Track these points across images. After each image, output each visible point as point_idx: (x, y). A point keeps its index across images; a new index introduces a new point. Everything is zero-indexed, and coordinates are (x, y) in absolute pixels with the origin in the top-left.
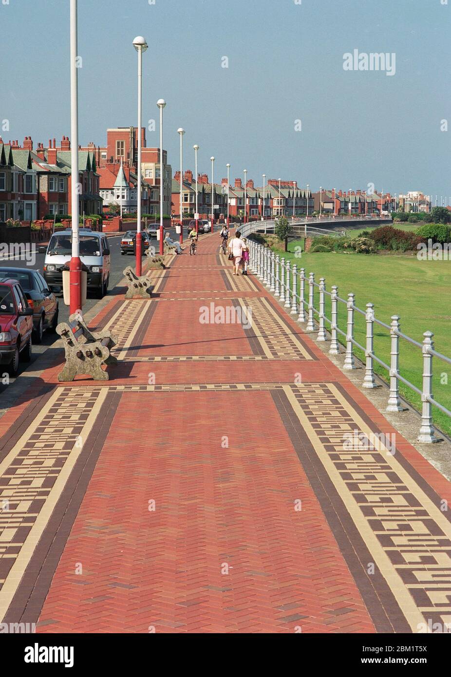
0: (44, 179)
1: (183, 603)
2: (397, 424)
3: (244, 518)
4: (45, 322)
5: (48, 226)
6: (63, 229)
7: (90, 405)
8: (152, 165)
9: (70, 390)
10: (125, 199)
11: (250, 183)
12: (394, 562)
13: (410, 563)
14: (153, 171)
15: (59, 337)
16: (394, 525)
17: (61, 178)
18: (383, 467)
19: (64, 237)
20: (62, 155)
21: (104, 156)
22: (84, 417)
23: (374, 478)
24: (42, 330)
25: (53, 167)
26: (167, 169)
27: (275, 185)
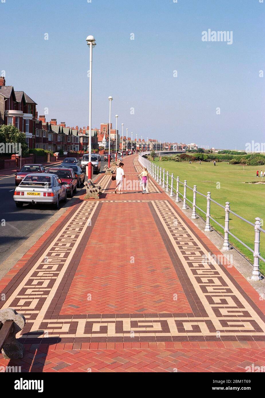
0: (82, 138)
1: (120, 266)
2: (185, 213)
3: (139, 241)
4: (81, 181)
5: (82, 152)
6: (87, 153)
7: (94, 206)
8: (114, 135)
9: (88, 202)
10: (106, 145)
11: (143, 140)
12: (183, 254)
13: (188, 254)
14: (114, 136)
15: (85, 186)
16: (183, 243)
17: (87, 138)
18: (181, 226)
19: (87, 156)
20: (87, 132)
21: (100, 132)
22: (92, 210)
23: (178, 229)
24: (80, 184)
25: (84, 135)
26: (118, 136)
27: (151, 141)
